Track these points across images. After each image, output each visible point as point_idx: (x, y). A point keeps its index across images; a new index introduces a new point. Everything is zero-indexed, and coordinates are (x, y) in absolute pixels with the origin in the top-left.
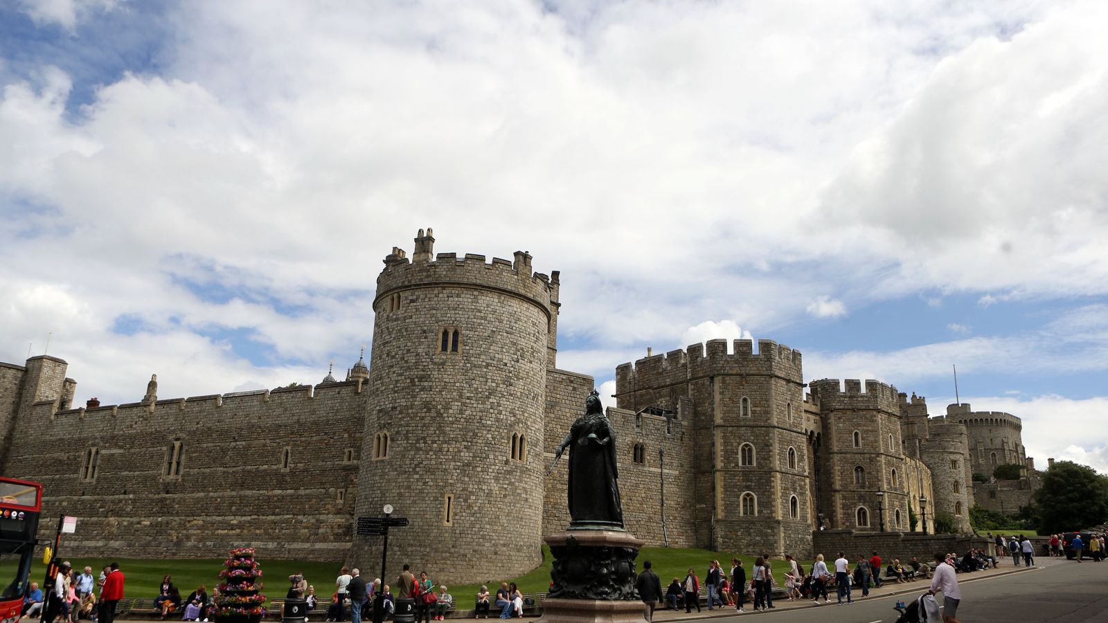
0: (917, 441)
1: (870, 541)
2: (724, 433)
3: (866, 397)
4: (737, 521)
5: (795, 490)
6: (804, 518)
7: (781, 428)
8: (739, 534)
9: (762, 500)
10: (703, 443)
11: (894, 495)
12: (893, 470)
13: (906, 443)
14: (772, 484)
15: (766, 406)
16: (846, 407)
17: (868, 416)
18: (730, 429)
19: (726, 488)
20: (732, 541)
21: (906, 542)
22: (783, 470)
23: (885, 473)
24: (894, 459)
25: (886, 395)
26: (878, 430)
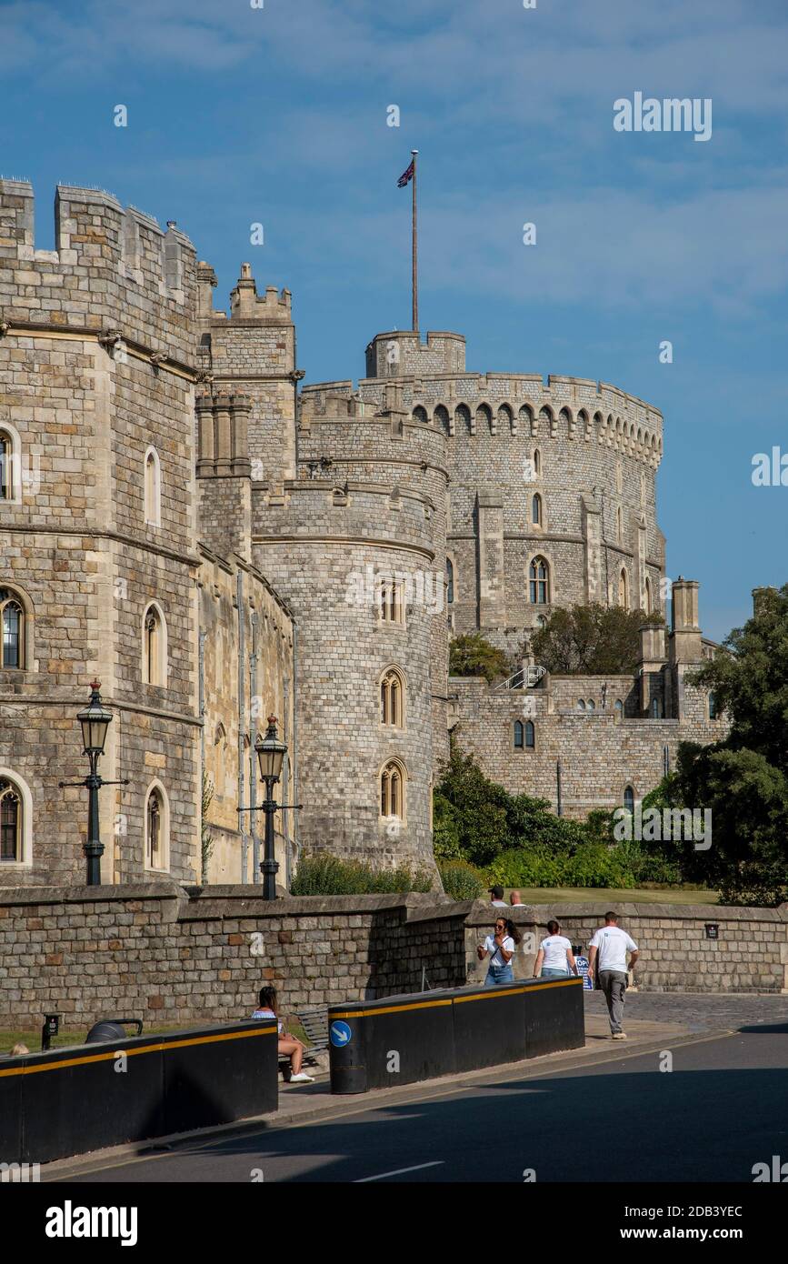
0: (246, 491)
1: (41, 927)
3: (56, 268)
11: (146, 719)
12: (152, 611)
17: (58, 359)
23: (110, 627)
24: (161, 561)
25: (144, 270)
26: (98, 428)
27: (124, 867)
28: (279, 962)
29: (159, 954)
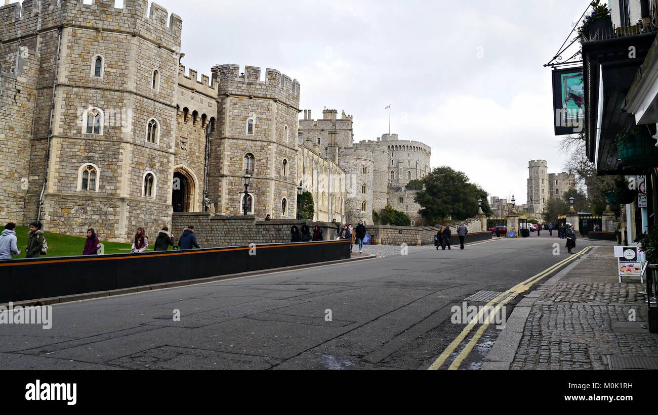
0: (337, 149)
1: (226, 225)
2: (67, 94)
3: (265, 85)
4: (71, 196)
5: (152, 167)
6: (161, 198)
7: (141, 96)
8: (73, 211)
9: (106, 174)
10: (44, 104)
11: (282, 183)
12: (285, 160)
13: (328, 149)
14: (120, 157)
15: (124, 68)
16: (243, 93)
17: (264, 104)
18: (75, 90)
19: (62, 158)
20: (62, 219)
21: (260, 227)
22: (138, 142)
23: (274, 163)
24: (288, 149)
25: (286, 87)
26: (272, 119)
27: (275, 215)
28: (278, 236)
29: (251, 233)
